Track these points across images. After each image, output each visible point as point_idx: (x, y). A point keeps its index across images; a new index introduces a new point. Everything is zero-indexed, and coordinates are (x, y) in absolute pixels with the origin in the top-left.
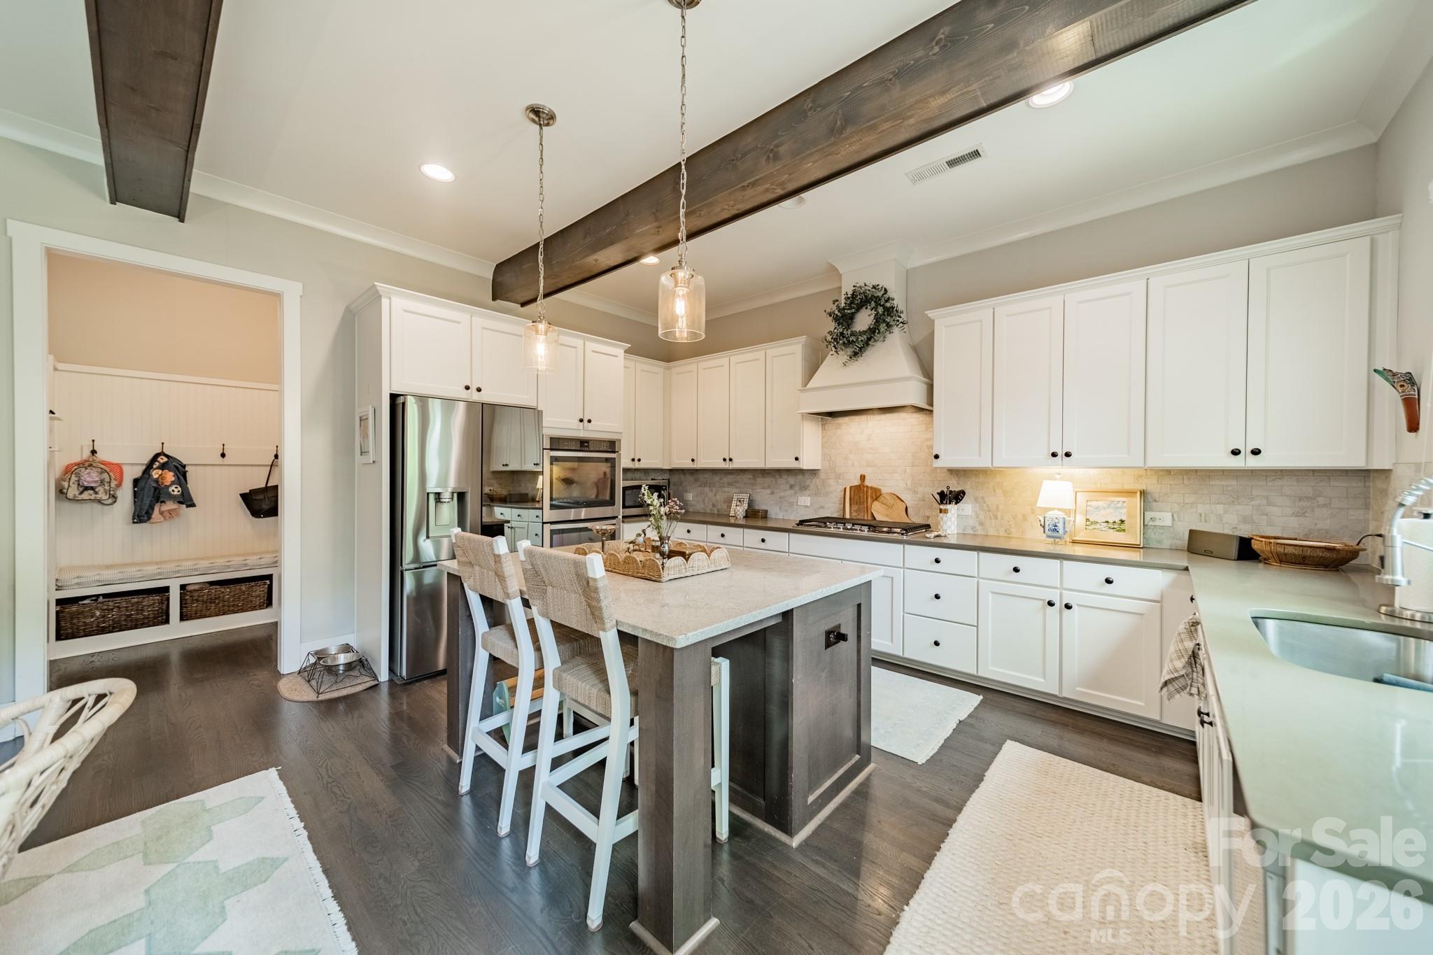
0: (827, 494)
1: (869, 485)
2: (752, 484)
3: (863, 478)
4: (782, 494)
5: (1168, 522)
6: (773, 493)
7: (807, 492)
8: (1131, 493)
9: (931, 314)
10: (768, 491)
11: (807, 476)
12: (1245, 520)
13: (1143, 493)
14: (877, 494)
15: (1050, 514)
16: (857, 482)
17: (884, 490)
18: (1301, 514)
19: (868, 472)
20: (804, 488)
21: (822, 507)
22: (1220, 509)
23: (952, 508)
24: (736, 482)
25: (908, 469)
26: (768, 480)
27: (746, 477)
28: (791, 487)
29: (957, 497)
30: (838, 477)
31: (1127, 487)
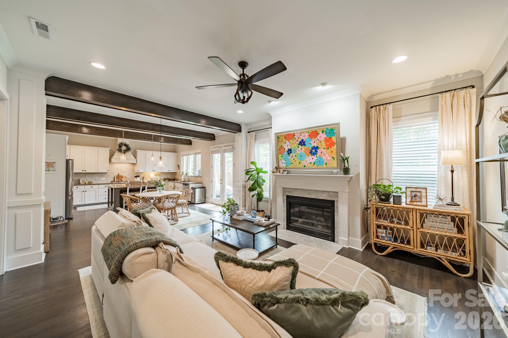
0: (109, 177)
1: (120, 175)
2: (84, 176)
3: (119, 174)
4: (96, 178)
5: (161, 178)
6: (92, 178)
7: (104, 177)
8: (158, 175)
9: (137, 150)
10: (91, 177)
11: (104, 174)
12: (167, 177)
13: (159, 175)
14: (122, 177)
15: (152, 178)
16: (117, 175)
17: (123, 176)
18: (171, 176)
19: (119, 173)
20: (103, 176)
21: (108, 180)
22: (165, 176)
23: (138, 178)
24: (78, 176)
25: (128, 172)
26: (91, 175)
27: (82, 175)
28: (99, 176)
29: (139, 176)
30: (113, 174)
31: (158, 174)
